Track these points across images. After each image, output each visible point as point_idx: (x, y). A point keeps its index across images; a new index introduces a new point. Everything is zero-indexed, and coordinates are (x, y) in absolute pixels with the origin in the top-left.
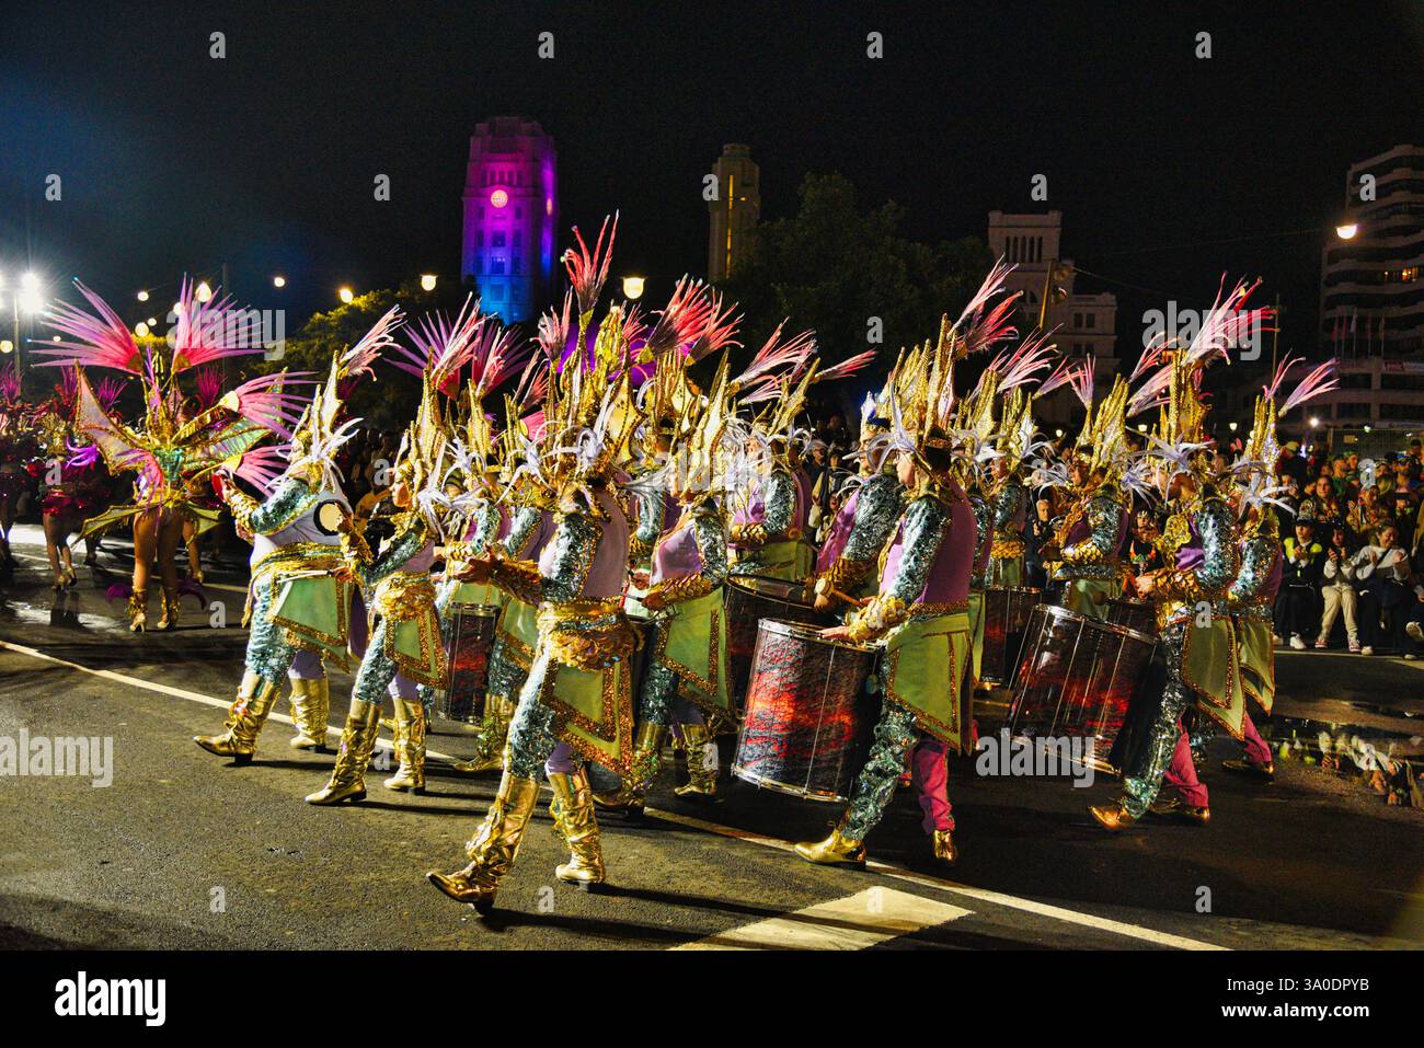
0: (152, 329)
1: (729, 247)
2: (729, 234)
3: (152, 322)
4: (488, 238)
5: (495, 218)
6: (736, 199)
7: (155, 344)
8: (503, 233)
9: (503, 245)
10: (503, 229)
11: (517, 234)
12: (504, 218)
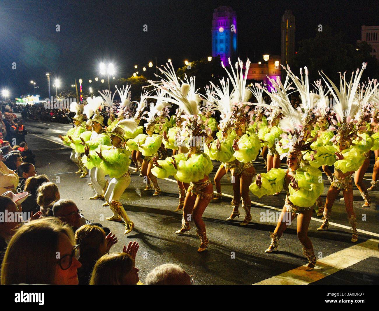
0: (137, 75)
1: (287, 40)
2: (287, 36)
3: (137, 73)
4: (219, 41)
5: (220, 35)
6: (289, 26)
7: (138, 78)
8: (223, 39)
9: (223, 43)
10: (223, 38)
11: (226, 39)
12: (223, 35)
